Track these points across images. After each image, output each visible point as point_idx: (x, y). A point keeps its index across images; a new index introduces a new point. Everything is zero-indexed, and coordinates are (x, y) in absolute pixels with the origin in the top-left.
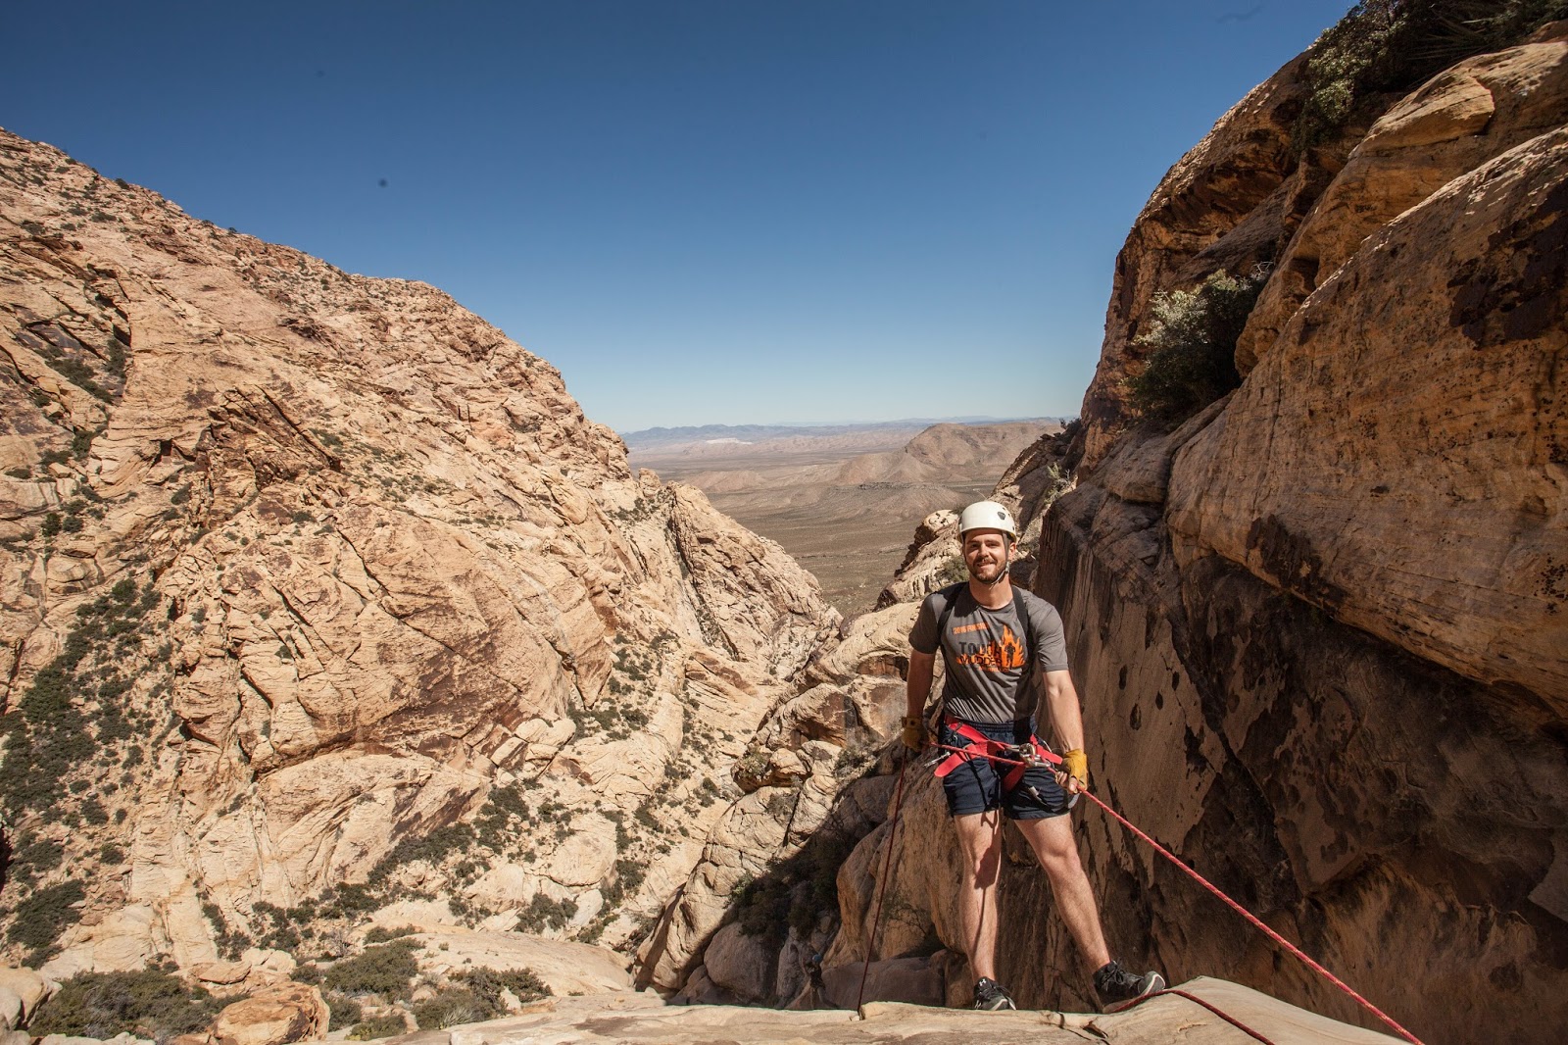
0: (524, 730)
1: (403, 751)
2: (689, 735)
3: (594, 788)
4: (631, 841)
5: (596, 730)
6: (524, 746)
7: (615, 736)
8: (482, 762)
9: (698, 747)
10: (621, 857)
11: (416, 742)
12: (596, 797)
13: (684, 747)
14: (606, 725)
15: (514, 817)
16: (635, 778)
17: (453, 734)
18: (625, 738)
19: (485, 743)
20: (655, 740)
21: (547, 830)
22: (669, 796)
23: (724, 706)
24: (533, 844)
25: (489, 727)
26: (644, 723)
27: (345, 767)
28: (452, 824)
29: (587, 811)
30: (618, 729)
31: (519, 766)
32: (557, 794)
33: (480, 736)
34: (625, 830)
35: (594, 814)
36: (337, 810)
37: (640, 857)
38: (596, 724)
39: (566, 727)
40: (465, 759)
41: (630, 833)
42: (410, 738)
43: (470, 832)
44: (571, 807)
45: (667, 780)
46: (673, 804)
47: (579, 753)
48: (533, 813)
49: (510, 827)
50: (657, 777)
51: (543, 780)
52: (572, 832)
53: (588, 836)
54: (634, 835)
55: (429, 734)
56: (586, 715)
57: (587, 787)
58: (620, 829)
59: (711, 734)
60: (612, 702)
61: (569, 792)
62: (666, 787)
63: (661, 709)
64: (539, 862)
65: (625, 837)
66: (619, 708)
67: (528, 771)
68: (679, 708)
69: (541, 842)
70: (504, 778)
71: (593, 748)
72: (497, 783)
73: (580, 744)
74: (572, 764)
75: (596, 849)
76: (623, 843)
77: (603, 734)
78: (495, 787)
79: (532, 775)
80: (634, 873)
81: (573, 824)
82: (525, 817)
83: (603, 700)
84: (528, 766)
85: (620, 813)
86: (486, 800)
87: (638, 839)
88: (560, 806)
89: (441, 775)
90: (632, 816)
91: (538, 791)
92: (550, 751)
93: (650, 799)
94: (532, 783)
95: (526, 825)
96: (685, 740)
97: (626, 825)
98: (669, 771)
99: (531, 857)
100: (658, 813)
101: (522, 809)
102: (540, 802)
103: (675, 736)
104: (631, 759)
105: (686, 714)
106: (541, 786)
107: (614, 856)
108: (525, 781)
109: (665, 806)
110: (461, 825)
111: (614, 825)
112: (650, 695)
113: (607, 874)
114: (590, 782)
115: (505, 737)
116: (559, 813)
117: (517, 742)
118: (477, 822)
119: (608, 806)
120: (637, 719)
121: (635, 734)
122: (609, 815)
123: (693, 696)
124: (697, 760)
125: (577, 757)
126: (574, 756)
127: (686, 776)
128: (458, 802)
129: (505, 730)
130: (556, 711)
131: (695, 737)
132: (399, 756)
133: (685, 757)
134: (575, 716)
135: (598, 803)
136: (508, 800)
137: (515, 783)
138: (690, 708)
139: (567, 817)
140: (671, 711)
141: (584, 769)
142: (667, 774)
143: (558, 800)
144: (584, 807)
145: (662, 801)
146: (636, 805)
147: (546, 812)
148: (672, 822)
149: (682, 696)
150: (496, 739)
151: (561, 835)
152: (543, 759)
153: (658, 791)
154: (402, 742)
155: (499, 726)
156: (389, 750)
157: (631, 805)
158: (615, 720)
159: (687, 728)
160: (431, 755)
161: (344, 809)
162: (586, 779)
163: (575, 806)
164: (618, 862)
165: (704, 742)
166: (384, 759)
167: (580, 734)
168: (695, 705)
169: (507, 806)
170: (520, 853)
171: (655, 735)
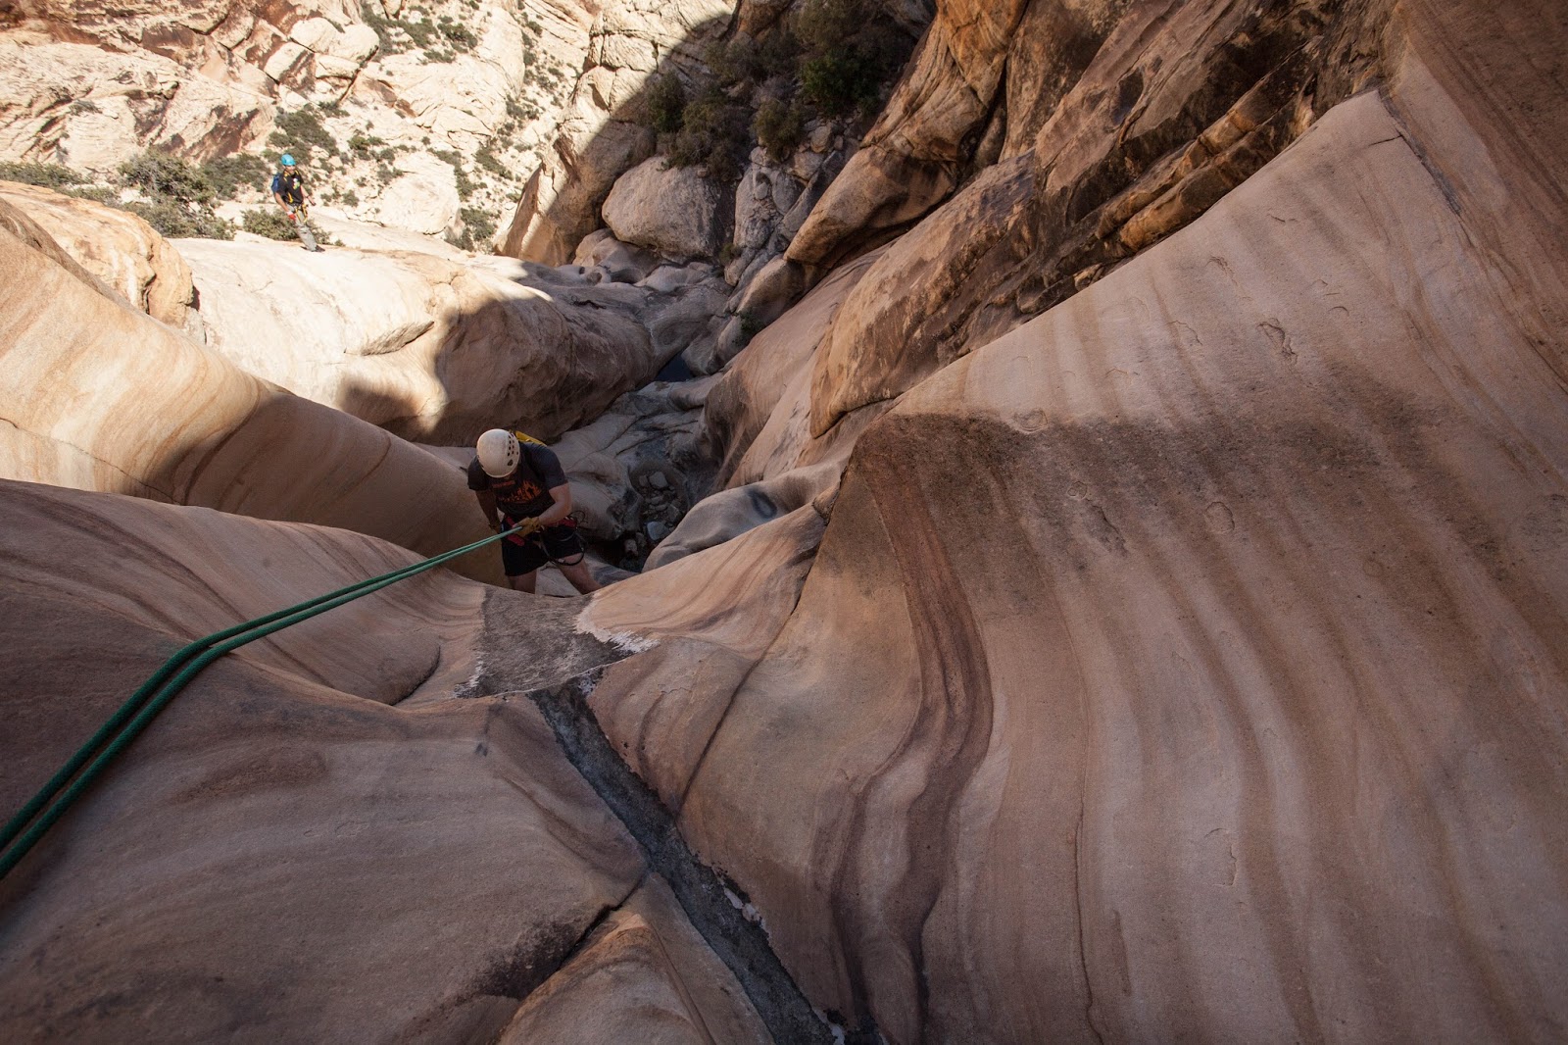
0: (305, 32)
1: (118, 42)
2: (532, 68)
3: (419, 120)
4: (475, 187)
5: (408, 47)
6: (307, 57)
7: (434, 57)
8: (251, 74)
9: (544, 84)
10: (465, 206)
11: (136, 30)
12: (423, 133)
13: (527, 83)
14: (422, 43)
15: (317, 152)
16: (470, 113)
17: (192, 24)
18: (449, 61)
19: (248, 45)
20: (490, 69)
21: (366, 169)
22: (515, 138)
23: (574, 36)
24: (351, 186)
25: (248, 21)
26: (473, 45)
27: (27, 57)
28: (233, 155)
29: (414, 149)
30: (439, 48)
31: (308, 84)
32: (370, 126)
33: (238, 34)
34: (464, 174)
35: (423, 153)
36: (42, 121)
37: (488, 207)
38: (406, 37)
39: (364, 38)
40: (224, 67)
41: (472, 179)
42: (121, 22)
43: (261, 166)
44: (393, 144)
45: (510, 120)
46: (521, 149)
47: (390, 73)
48: (343, 147)
49: (315, 162)
50: (498, 115)
51: (346, 106)
52: (399, 174)
53: (420, 178)
54: (478, 182)
55: (152, 21)
56: (392, 25)
57: (409, 119)
58: (459, 173)
59: (561, 70)
60: (425, 12)
61: (388, 126)
62: (510, 127)
63: (492, 29)
64: (362, 206)
65: (467, 182)
66: (436, 22)
67: (322, 94)
68: (516, 31)
69: (362, 183)
70: (291, 101)
71: (407, 68)
72: (283, 105)
73: (389, 62)
74: (383, 87)
75: (433, 194)
76: (465, 190)
77: (418, 53)
78: (281, 111)
79: (330, 98)
80: (483, 223)
81: (399, 164)
82: (334, 152)
83: (412, 9)
84: (320, 85)
85: (455, 154)
86: (273, 128)
87: (483, 186)
88: (377, 142)
89: (193, 85)
90: (472, 159)
91: (342, 120)
92: (349, 67)
93: (493, 142)
94: (333, 109)
95: (336, 161)
96: (528, 74)
97: (466, 168)
98: (512, 109)
99: (351, 200)
100: (504, 158)
101: (329, 144)
102: (350, 135)
103: (517, 68)
104: (462, 89)
105: (526, 40)
106: (346, 114)
107: (457, 204)
108: (322, 105)
109: (512, 150)
110: (245, 158)
111: (451, 168)
112: (476, 8)
113: (451, 224)
114: (411, 112)
115: (277, 42)
116: (378, 149)
117: (297, 50)
118: (267, 155)
119: (440, 145)
120: (461, 38)
121: (460, 57)
122: (443, 156)
123: (532, 18)
124: (545, 100)
125: (388, 79)
126: (383, 76)
127: (533, 116)
128: (231, 129)
129: (275, 30)
130: (345, 10)
131: (536, 70)
132: (113, 48)
133: (531, 95)
134: (377, 24)
135: (426, 141)
136: (302, 129)
137: (308, 107)
138: (531, 34)
139: (389, 155)
140: (506, 32)
141: (400, 95)
142: (509, 113)
143: (374, 133)
144: (409, 144)
145: (507, 144)
146: (476, 148)
147: (360, 146)
148: (523, 170)
149: (518, 15)
150: (263, 42)
151: (386, 177)
152: (341, 77)
153: (501, 132)
154: (110, 27)
155: (263, 23)
156: (93, 38)
157: (470, 148)
158: (432, 37)
159: (529, 59)
160: (168, 54)
161: (52, 122)
162: (405, 108)
163: (397, 143)
164: (463, 211)
165: (553, 79)
166: (90, 51)
167: (386, 48)
168: (537, 30)
169: (304, 136)
170: (337, 195)
171: (487, 61)
